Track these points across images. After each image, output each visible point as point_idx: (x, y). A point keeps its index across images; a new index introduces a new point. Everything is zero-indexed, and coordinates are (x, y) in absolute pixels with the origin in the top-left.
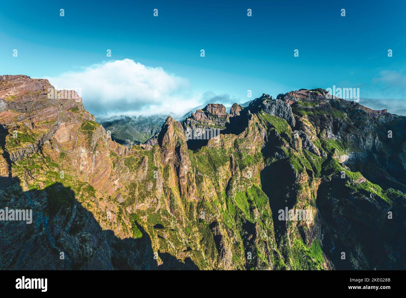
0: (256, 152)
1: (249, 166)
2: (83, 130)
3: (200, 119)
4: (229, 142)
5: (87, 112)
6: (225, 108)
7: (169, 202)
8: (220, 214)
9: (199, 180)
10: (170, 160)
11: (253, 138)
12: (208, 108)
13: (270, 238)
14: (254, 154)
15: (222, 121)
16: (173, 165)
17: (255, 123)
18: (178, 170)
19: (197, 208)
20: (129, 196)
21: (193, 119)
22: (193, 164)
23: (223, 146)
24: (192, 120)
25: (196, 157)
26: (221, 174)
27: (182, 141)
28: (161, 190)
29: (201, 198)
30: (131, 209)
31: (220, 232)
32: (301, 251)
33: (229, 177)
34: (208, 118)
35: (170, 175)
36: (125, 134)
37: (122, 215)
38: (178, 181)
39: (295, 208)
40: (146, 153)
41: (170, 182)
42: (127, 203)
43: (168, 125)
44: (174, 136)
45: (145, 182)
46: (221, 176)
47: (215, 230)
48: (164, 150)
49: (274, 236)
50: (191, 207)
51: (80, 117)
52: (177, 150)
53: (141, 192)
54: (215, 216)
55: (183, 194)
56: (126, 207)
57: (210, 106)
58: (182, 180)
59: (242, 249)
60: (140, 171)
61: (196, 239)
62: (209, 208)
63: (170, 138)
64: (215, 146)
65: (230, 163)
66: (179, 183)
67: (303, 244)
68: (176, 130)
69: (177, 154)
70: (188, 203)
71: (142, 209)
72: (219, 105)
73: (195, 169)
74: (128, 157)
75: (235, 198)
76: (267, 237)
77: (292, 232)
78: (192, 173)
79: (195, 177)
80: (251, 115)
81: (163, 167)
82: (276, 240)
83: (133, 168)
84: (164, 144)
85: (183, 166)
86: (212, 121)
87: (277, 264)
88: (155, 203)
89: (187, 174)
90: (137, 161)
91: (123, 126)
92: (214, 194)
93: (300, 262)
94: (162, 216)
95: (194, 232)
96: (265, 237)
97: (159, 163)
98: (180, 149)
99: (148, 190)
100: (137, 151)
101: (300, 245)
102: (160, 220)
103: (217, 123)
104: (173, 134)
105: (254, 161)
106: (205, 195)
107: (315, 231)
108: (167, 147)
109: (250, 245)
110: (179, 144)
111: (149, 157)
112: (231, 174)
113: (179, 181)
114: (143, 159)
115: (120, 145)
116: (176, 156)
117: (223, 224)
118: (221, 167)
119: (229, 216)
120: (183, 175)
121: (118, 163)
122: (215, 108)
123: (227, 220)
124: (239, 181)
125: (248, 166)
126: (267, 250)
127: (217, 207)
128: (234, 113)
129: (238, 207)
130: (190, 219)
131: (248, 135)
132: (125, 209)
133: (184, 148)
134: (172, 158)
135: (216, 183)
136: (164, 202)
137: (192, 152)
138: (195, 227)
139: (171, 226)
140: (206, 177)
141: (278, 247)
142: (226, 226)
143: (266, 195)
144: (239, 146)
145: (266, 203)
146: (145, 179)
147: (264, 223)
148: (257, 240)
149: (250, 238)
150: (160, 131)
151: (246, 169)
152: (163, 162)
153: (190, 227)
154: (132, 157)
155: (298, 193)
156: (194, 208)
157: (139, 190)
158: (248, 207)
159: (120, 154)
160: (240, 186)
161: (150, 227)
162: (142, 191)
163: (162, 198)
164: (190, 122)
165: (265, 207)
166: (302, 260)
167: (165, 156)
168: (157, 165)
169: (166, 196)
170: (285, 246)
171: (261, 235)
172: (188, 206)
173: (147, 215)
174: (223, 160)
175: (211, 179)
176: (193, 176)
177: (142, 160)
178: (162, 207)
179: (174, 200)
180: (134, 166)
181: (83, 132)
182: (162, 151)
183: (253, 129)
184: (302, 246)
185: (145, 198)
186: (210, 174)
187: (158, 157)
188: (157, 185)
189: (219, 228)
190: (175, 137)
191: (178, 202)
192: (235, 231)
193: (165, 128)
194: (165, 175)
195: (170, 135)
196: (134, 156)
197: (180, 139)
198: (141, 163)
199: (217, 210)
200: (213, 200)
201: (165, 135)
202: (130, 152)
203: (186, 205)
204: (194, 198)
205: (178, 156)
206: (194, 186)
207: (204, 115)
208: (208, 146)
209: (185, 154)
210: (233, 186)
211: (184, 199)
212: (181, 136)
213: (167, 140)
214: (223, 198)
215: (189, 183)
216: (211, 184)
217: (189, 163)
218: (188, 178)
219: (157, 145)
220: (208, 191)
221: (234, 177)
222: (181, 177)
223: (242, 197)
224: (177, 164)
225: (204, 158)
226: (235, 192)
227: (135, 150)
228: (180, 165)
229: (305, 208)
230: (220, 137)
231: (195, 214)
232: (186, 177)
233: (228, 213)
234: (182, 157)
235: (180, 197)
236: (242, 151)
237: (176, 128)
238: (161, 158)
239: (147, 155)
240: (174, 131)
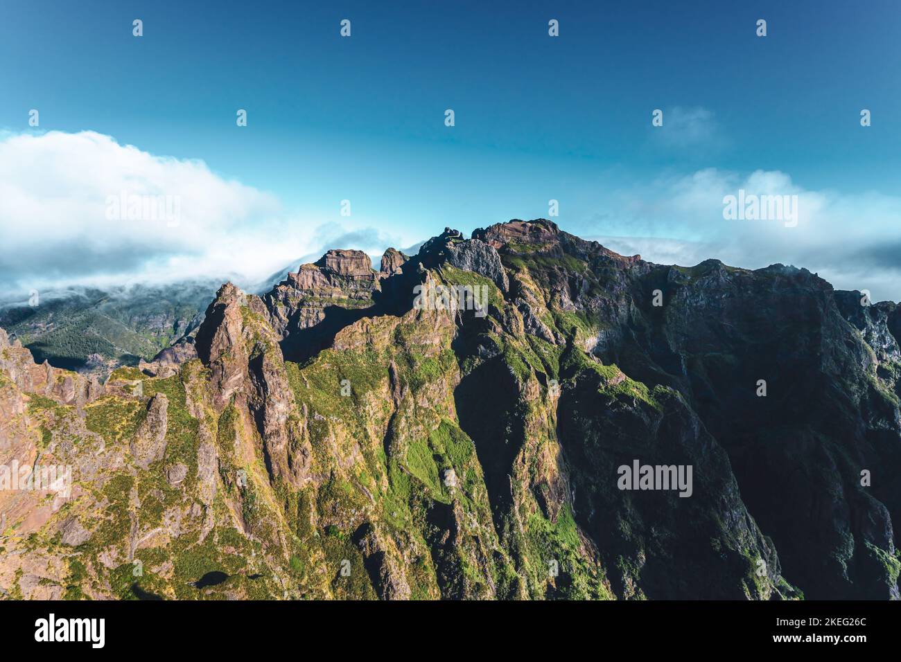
0: (442, 349)
1: (430, 381)
3: (311, 286)
4: (384, 333)
6: (370, 260)
7: (239, 505)
8: (375, 503)
9: (318, 433)
10: (235, 395)
11: (433, 321)
12: (330, 260)
13: (483, 526)
14: (437, 353)
15: (363, 287)
16: (246, 407)
18: (259, 418)
19: (318, 502)
20: (108, 518)
21: (293, 287)
22: (300, 397)
23: (370, 344)
24: (291, 290)
25: (309, 377)
26: (370, 409)
27: (267, 343)
28: (212, 479)
29: (325, 476)
30: (114, 553)
31: (377, 545)
32: (541, 536)
33: (389, 411)
34: (330, 283)
35: (237, 434)
36: (84, 340)
37: (84, 581)
38: (262, 446)
39: (524, 451)
40: (161, 386)
41: (238, 451)
42: (100, 541)
43: (224, 307)
44: (243, 330)
45: (162, 465)
46: (371, 414)
47: (366, 545)
48: (215, 372)
49: (490, 519)
50: (302, 503)
52: (256, 366)
53: (149, 497)
54: (363, 510)
55: (276, 475)
56: (99, 551)
57: (334, 256)
58: (274, 439)
59: (430, 568)
60: (144, 439)
61: (319, 580)
62: (347, 496)
63: (232, 338)
64: (352, 347)
65: (388, 381)
66: (265, 450)
67: (543, 520)
68: (249, 317)
69: (255, 378)
70: (292, 495)
71: (154, 546)
72: (354, 252)
73: (306, 407)
74: (98, 404)
75: (405, 458)
76: (478, 526)
77: (522, 502)
78: (299, 417)
79: (309, 427)
80: (425, 272)
81: (215, 415)
82: (496, 526)
83: (116, 433)
84: (214, 355)
85: (273, 405)
86: (340, 290)
87: (502, 578)
88: (198, 518)
89: (287, 423)
90: (129, 411)
91: (78, 318)
92: (358, 458)
93: (542, 558)
94: (219, 549)
95: (313, 565)
96: (474, 526)
97: (202, 406)
98: (264, 363)
99: (172, 488)
100: (131, 384)
101: (540, 525)
102: (215, 560)
103: (353, 294)
104: (240, 328)
105: (440, 369)
106: (335, 466)
107: (561, 489)
108: (226, 363)
109: (445, 555)
110: (260, 350)
111: (170, 395)
112: (393, 405)
113: (265, 444)
114: (149, 403)
115: (66, 374)
116: (253, 382)
117: (383, 524)
118: (370, 392)
119: (396, 501)
120: (274, 428)
121: (61, 428)
122: (346, 261)
123: (393, 513)
124: (412, 418)
125: (428, 382)
126: (481, 555)
127: (368, 487)
128: (389, 269)
129: (413, 476)
130: (301, 534)
131: (423, 314)
132: (94, 558)
133: (273, 360)
134: (242, 389)
135: (360, 432)
136: (225, 509)
137: (295, 366)
138: (315, 552)
139: (249, 567)
140: (336, 421)
141: (500, 542)
142: (391, 526)
143: (468, 438)
144: (405, 340)
145: (471, 453)
146: (161, 458)
147: (470, 498)
148: (459, 539)
149: (444, 540)
150: (202, 321)
151: (424, 389)
152: (216, 402)
153: (302, 556)
154: (111, 403)
155: (526, 421)
156: (311, 503)
157: (141, 491)
158: (435, 470)
159: (69, 398)
160: (414, 428)
161: (184, 590)
162: (153, 492)
163: (219, 498)
164: (286, 294)
165: (470, 463)
166: (545, 554)
167: (220, 386)
168: (197, 413)
169: (229, 492)
170: (513, 534)
171: (466, 526)
172: (294, 505)
173: (172, 558)
174: (374, 376)
175: (349, 425)
176: (303, 424)
177: (149, 406)
178: (220, 524)
179: (253, 497)
180: (123, 428)
182: (212, 375)
184: (542, 524)
185: (163, 510)
186: (344, 412)
187: (198, 391)
188: (200, 468)
189: (375, 537)
190: (248, 334)
191: (267, 498)
192: (412, 533)
193: (216, 314)
194: (223, 436)
195: (231, 329)
196: (121, 398)
197: (261, 339)
198: (146, 415)
199: (367, 496)
200: (357, 473)
201: (216, 331)
202: (105, 388)
203: (287, 502)
204: (309, 478)
205: (257, 382)
206: (306, 449)
207: (319, 276)
208: (336, 348)
209: (278, 375)
210: (400, 431)
211: (282, 489)
212: (264, 329)
213: (223, 345)
214: (380, 462)
215: (292, 445)
216: (349, 437)
217: (288, 394)
218: (290, 431)
219: (193, 361)
220: (343, 454)
221: (401, 411)
222: (269, 433)
223: (421, 452)
224: (257, 403)
225: (328, 377)
226: (404, 445)
227: (121, 382)
228: (264, 404)
229: (540, 449)
230: (362, 325)
231: (314, 517)
232: (283, 432)
233: (393, 495)
234: (270, 383)
235: (271, 485)
236: (414, 350)
237: (247, 313)
238: (210, 392)
239: (162, 390)
240: (242, 319)
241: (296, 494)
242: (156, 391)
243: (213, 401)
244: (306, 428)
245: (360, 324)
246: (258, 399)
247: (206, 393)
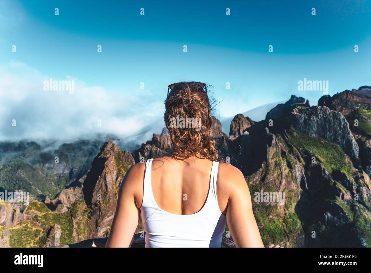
0: (287, 212)
10: (107, 233)
11: (278, 183)
14: (282, 215)
17: (280, 153)
21: (156, 146)
36: (14, 179)
40: (58, 218)
43: (105, 159)
44: (116, 180)
48: (95, 212)
63: (109, 186)
68: (122, 169)
74: (18, 227)
80: (271, 136)
84: (95, 198)
90: (36, 236)
100: (39, 215)
104: (115, 177)
105: (283, 232)
108: (103, 206)
111: (63, 227)
128: (237, 133)
131: (268, 176)
150: (89, 170)
154: (26, 227)
159: (2, 221)
167: (97, 224)
177: (49, 233)
182: (92, 214)
183: (276, 165)
187: (82, 226)
195: (109, 178)
196: (32, 225)
198: (46, 240)
201: (98, 179)
202: (23, 216)
213: (102, 190)
219: (80, 202)
227: (33, 212)
236: (258, 210)
237: (121, 166)
238: (90, 228)
239: (58, 222)
240: (116, 171)
242: (54, 223)
243: (91, 236)
247: (87, 229)
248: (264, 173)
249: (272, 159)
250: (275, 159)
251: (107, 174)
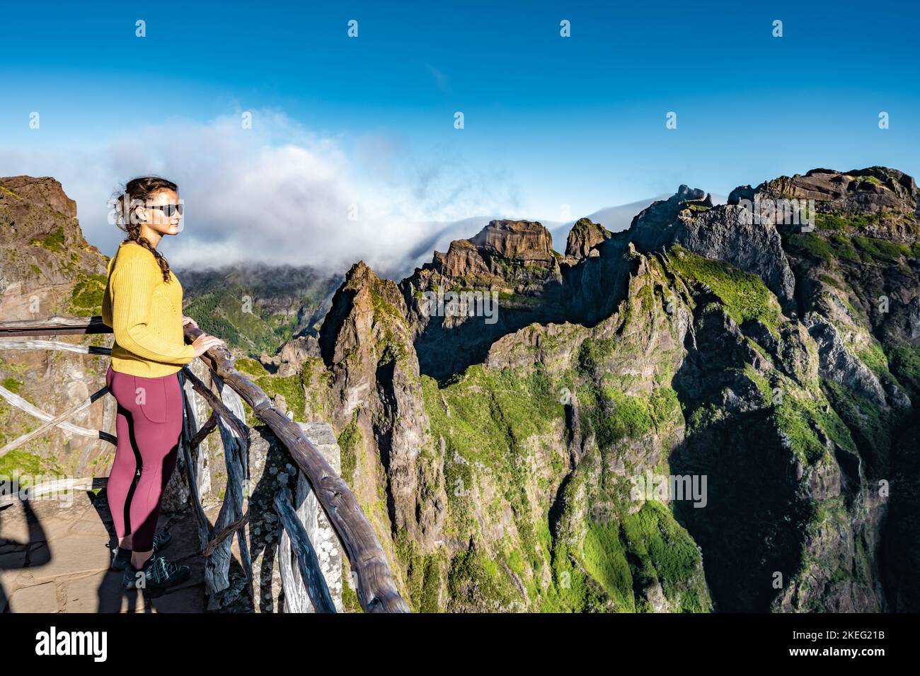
0: (657, 386)
1: (631, 435)
2: (78, 308)
3: (462, 271)
4: (563, 350)
5: (90, 249)
6: (550, 236)
8: (529, 602)
9: (458, 480)
10: (358, 411)
11: (645, 339)
12: (492, 235)
14: (648, 392)
15: (537, 277)
16: (370, 428)
17: (652, 287)
18: (385, 446)
19: (450, 577)
21: (440, 272)
22: (437, 426)
23: (539, 364)
24: (436, 276)
25: (450, 401)
26: (533, 462)
27: (401, 346)
29: (462, 545)
33: (560, 471)
34: (490, 269)
35: (358, 462)
36: (211, 322)
38: (385, 484)
39: (798, 586)
40: (281, 386)
41: (357, 485)
43: (353, 293)
44: (373, 327)
46: (534, 470)
48: (337, 374)
50: (429, 573)
51: (69, 264)
52: (385, 375)
55: (400, 526)
57: (498, 229)
58: (400, 478)
62: (490, 580)
63: (361, 337)
64: (514, 366)
65: (563, 425)
66: (388, 490)
68: (382, 310)
69: (382, 391)
70: (418, 558)
72: (527, 224)
73: (443, 442)
75: (581, 546)
78: (434, 455)
79: (445, 472)
80: (638, 258)
81: (335, 435)
84: (338, 356)
85: (402, 432)
86: (502, 280)
89: (418, 460)
91: (207, 296)
92: (509, 529)
97: (321, 419)
98: (395, 374)
103: (521, 287)
104: (370, 323)
105: (649, 418)
106: (477, 533)
108: (351, 368)
110: (392, 356)
111: (289, 399)
112: (567, 462)
113: (389, 481)
116: (380, 397)
118: (535, 436)
120: (401, 463)
122: (515, 236)
124: (596, 487)
125: (628, 435)
127: (520, 574)
128: (578, 252)
129: (591, 578)
131: (628, 327)
133: (406, 371)
134: (366, 405)
135: (515, 492)
137: (433, 383)
140: (483, 469)
143: (691, 540)
144: (595, 364)
145: (692, 565)
150: (329, 310)
151: (619, 445)
152: (336, 416)
155: (807, 533)
156: (441, 576)
158: (628, 578)
160: (599, 504)
164: (430, 281)
165: (690, 581)
167: (343, 396)
172: (419, 571)
174: (542, 413)
175: (500, 479)
176: (438, 465)
181: (78, 313)
182: (334, 380)
183: (644, 307)
186: (494, 459)
187: (319, 398)
190: (379, 332)
191: (387, 553)
193: (344, 300)
195: (360, 324)
197: (394, 340)
199: (518, 587)
200: (506, 551)
201: (343, 324)
203: (411, 566)
204: (441, 542)
205: (386, 398)
206: (440, 501)
207: (475, 257)
208: (490, 364)
209: (411, 391)
210: (575, 504)
211: (406, 547)
212: (398, 328)
213: (349, 343)
214: (542, 544)
215: (422, 490)
216: (498, 496)
217: (422, 420)
218: (421, 471)
219: (316, 360)
220: (488, 519)
221: (579, 474)
222: (395, 468)
223: (607, 542)
224: (384, 426)
225: (476, 404)
226: (581, 526)
228: (391, 429)
229: (832, 589)
230: (532, 333)
231: (444, 597)
232: (412, 470)
233: (558, 598)
234: (400, 401)
235: (393, 538)
236: (608, 381)
237: (380, 303)
238: (331, 402)
239: (282, 391)
240: (373, 312)
241: (423, 558)
242: (275, 391)
243: (333, 414)
244: (441, 472)
245: (528, 333)
246: (385, 420)
247: (327, 403)
248: (622, 320)
249: (637, 297)
250: (642, 298)
251: (356, 317)
